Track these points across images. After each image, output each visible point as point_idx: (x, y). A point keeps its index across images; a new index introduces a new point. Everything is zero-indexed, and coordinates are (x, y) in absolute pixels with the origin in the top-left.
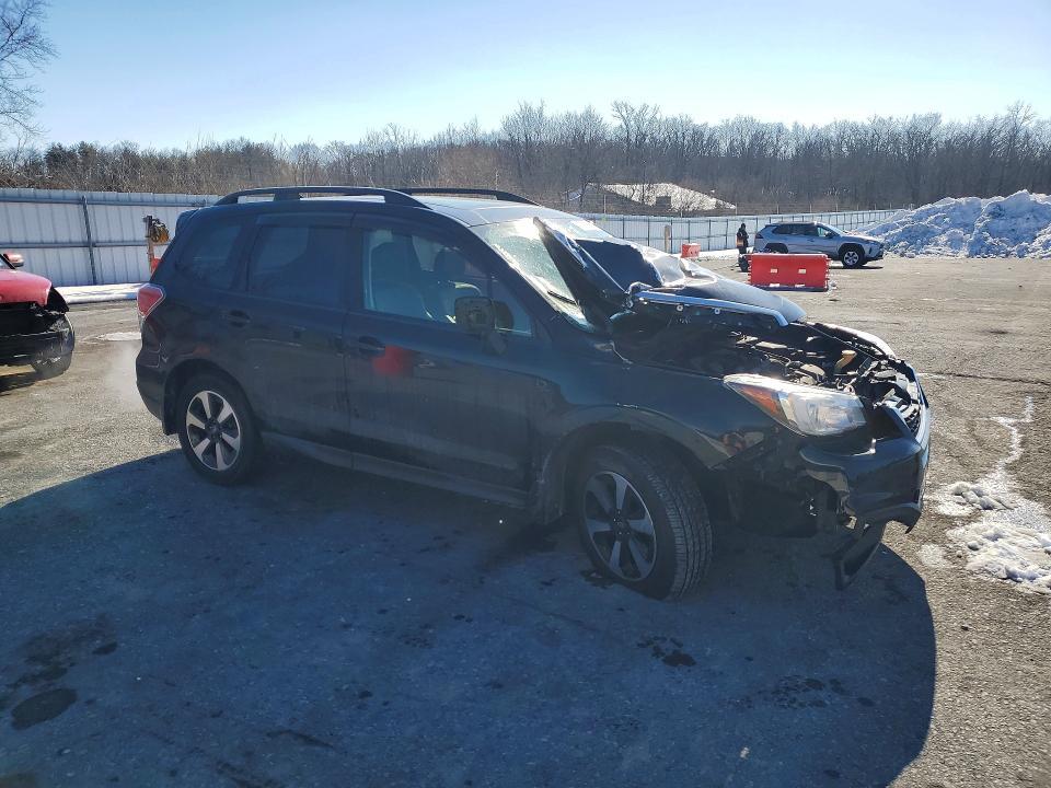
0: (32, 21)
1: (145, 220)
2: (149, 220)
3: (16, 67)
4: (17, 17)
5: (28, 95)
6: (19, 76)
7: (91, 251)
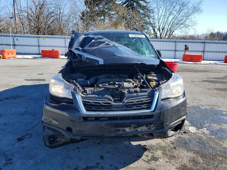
0: (200, 6)
1: (185, 46)
2: (186, 46)
3: (194, 16)
4: (196, 5)
5: (195, 22)
6: (194, 18)
7: (175, 52)
